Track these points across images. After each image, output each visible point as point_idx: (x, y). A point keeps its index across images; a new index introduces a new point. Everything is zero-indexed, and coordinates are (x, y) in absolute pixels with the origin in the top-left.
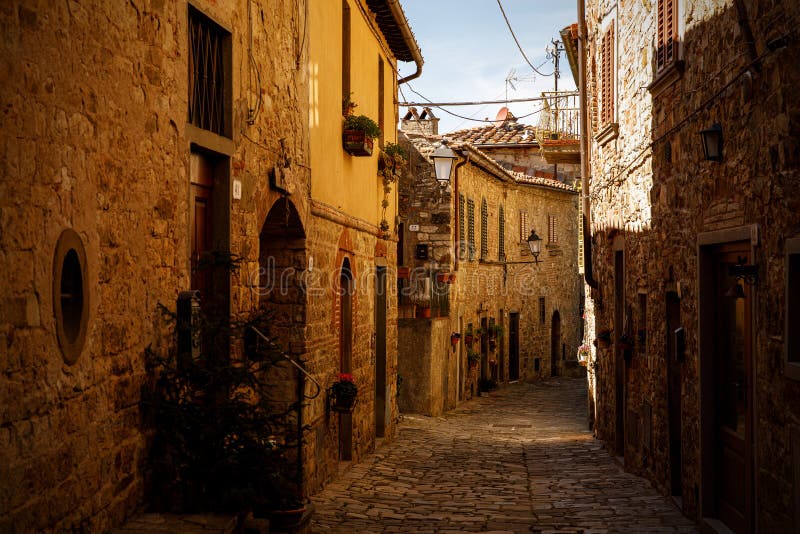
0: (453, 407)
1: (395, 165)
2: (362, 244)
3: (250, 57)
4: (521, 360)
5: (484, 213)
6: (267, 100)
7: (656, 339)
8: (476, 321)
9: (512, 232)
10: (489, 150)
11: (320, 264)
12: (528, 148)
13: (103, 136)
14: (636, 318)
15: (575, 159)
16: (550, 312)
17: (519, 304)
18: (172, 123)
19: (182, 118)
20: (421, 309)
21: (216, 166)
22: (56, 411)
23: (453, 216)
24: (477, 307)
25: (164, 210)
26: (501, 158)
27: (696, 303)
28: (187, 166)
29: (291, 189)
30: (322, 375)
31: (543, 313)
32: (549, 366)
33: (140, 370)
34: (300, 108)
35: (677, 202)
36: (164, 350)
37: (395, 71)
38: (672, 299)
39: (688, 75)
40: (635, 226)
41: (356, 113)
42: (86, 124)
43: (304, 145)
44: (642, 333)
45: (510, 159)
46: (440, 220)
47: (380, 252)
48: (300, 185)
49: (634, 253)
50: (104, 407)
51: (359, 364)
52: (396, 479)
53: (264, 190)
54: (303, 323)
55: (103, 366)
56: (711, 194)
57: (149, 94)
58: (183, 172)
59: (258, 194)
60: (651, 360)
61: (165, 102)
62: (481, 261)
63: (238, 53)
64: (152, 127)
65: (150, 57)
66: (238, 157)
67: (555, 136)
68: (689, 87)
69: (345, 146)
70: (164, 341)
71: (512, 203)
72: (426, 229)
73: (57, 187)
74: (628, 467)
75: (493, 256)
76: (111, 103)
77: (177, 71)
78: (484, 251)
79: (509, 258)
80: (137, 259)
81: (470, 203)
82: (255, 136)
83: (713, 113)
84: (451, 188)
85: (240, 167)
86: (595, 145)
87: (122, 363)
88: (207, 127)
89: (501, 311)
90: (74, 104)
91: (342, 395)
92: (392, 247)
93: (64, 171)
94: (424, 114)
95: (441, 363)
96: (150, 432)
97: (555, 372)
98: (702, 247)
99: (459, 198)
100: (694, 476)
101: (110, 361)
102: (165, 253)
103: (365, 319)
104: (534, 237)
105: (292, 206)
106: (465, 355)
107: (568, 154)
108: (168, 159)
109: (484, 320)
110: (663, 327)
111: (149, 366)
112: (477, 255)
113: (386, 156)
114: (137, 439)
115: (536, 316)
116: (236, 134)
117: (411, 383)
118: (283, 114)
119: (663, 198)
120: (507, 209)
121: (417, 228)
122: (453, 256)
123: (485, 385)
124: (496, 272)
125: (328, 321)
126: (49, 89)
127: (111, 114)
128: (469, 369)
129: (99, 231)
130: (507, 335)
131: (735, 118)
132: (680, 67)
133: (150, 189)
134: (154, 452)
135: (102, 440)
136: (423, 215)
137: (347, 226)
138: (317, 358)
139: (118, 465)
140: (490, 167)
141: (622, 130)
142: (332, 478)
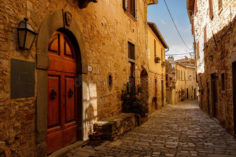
0: (176, 103)
1: (164, 65)
2: (159, 77)
3: (138, 49)
4: (189, 96)
5: (181, 73)
6: (141, 55)
7: (206, 90)
8: (181, 90)
9: (187, 75)
10: (183, 62)
11: (151, 79)
12: (188, 62)
13: (115, 60)
14: (203, 87)
15: (194, 63)
16: (194, 89)
17: (188, 87)
18: (126, 58)
19: (127, 57)
20: (171, 88)
21: (133, 64)
22: (108, 97)
23: (176, 73)
24: (181, 87)
25: (125, 70)
26: (185, 64)
27: (210, 83)
28: (128, 64)
29: (145, 68)
30: (152, 96)
31: (193, 89)
32: (194, 97)
33: (121, 92)
34: (147, 56)
35: (208, 68)
36: (125, 90)
37: (164, 50)
38: (207, 83)
39: (208, 47)
40: (203, 72)
41: (157, 57)
42: (112, 58)
43: (148, 61)
44: (204, 89)
45: (186, 64)
46: (174, 73)
47: (162, 78)
48: (147, 67)
49: (203, 77)
50: (115, 97)
51: (158, 95)
52: (164, 113)
53: (141, 68)
54: (148, 88)
55: (115, 91)
56: (211, 66)
57: (122, 54)
58: (127, 65)
59: (140, 68)
60: (205, 93)
61: (124, 55)
62: (181, 80)
63: (136, 48)
64: (122, 59)
65: (122, 49)
66: (136, 63)
67: (192, 59)
68: (208, 50)
69: (155, 62)
70: (125, 89)
71: (187, 71)
72: (171, 75)
73: (108, 66)
74: (203, 111)
75: (183, 79)
76: (116, 55)
77: (126, 51)
78: (182, 78)
79: (186, 80)
80: (120, 77)
81: (179, 71)
82: (139, 60)
83: (211, 53)
84: (175, 69)
85: (137, 64)
86: (197, 60)
87: (118, 91)
88: (131, 59)
89: (185, 88)
90: (110, 55)
91: (155, 99)
92: (164, 78)
93: (109, 64)
94: (171, 57)
95: (174, 96)
96: (123, 101)
97: (195, 98)
98: (211, 74)
99: (177, 70)
100: (211, 111)
101: (116, 91)
102: (125, 76)
103: (159, 88)
104: (190, 76)
105: (146, 70)
106: (179, 95)
107: (193, 62)
108: (125, 63)
109: (182, 90)
110: (207, 88)
111: (122, 92)
112: (180, 79)
113: (163, 63)
114: (121, 102)
115: (191, 89)
116: (136, 59)
117: (169, 99)
118: (144, 57)
119: (206, 68)
120: (186, 72)
121: (170, 75)
122: (176, 79)
123: (182, 100)
124: (184, 82)
125: (153, 88)
126: (107, 53)
127: (116, 57)
128: (179, 97)
129: (114, 73)
130: (186, 92)
131: (214, 54)
132: (207, 46)
133: (122, 67)
134: (123, 104)
135: (115, 102)
136: (171, 73)
137: (156, 74)
138: (151, 93)
139: (118, 106)
140: (182, 65)
141: (200, 57)
142: (154, 112)
